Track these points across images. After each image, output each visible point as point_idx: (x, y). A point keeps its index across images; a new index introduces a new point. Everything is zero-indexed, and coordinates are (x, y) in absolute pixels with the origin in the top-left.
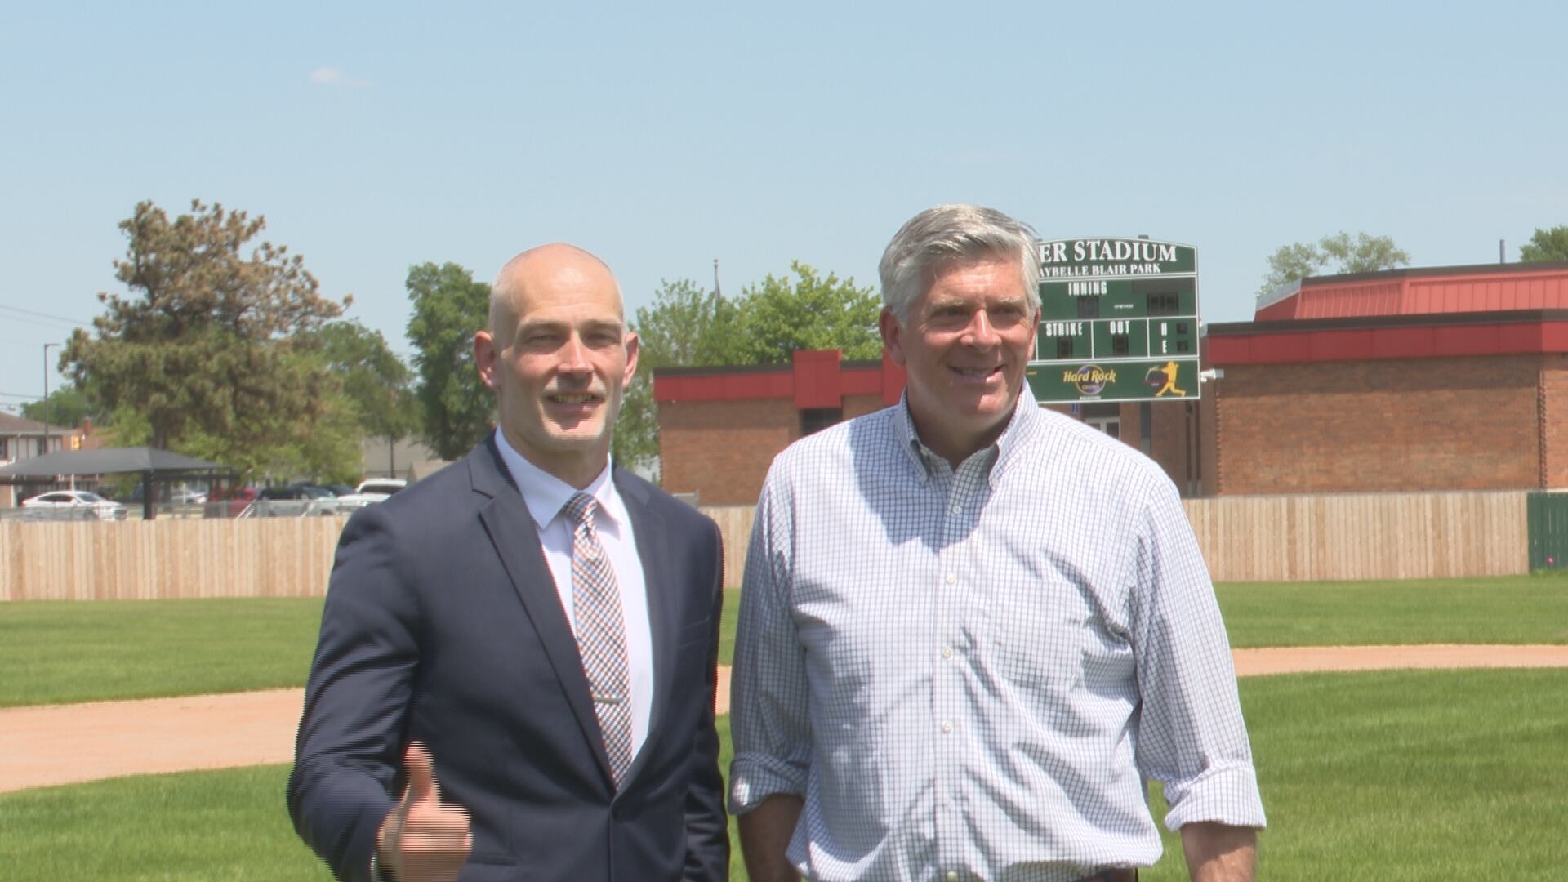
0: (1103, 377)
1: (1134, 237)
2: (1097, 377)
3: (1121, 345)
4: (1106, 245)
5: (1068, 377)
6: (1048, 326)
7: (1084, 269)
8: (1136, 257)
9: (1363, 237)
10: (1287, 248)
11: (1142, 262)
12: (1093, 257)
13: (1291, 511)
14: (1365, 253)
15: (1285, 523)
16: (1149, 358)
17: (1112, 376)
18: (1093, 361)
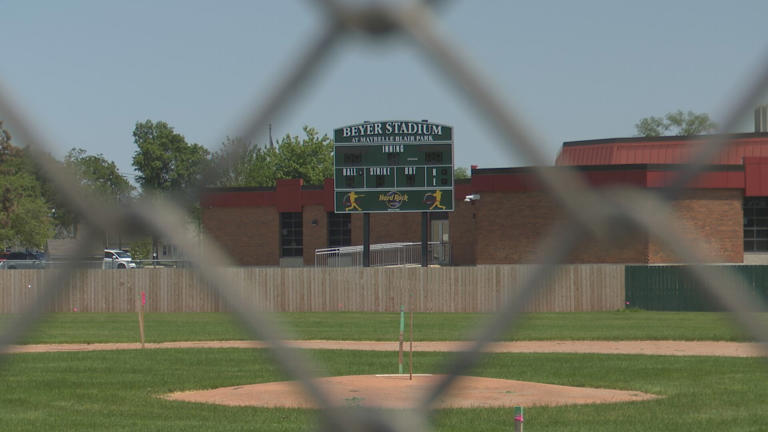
0: (401, 198)
1: (419, 120)
2: (397, 198)
3: (411, 180)
4: (404, 125)
5: (382, 198)
6: (371, 170)
7: (391, 138)
8: (420, 132)
9: (690, 114)
10: (646, 120)
11: (423, 134)
12: (396, 132)
13: (498, 273)
14: (691, 123)
15: (495, 281)
16: (426, 188)
17: (406, 197)
18: (396, 189)
